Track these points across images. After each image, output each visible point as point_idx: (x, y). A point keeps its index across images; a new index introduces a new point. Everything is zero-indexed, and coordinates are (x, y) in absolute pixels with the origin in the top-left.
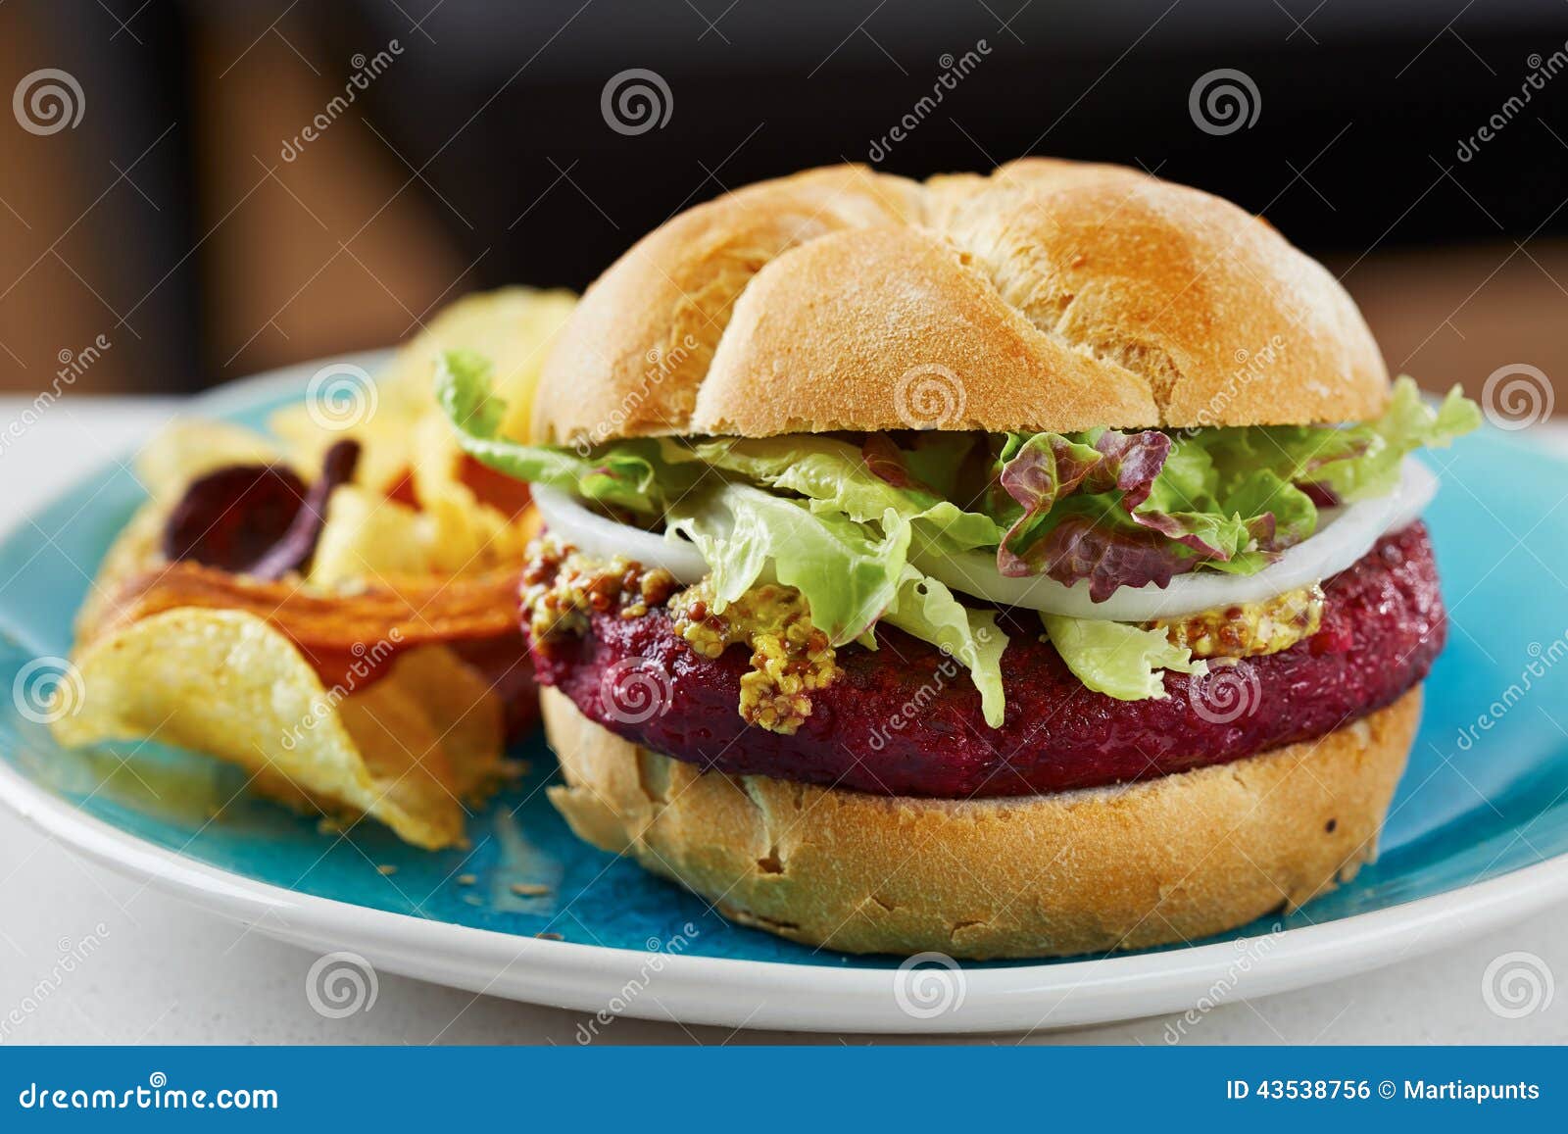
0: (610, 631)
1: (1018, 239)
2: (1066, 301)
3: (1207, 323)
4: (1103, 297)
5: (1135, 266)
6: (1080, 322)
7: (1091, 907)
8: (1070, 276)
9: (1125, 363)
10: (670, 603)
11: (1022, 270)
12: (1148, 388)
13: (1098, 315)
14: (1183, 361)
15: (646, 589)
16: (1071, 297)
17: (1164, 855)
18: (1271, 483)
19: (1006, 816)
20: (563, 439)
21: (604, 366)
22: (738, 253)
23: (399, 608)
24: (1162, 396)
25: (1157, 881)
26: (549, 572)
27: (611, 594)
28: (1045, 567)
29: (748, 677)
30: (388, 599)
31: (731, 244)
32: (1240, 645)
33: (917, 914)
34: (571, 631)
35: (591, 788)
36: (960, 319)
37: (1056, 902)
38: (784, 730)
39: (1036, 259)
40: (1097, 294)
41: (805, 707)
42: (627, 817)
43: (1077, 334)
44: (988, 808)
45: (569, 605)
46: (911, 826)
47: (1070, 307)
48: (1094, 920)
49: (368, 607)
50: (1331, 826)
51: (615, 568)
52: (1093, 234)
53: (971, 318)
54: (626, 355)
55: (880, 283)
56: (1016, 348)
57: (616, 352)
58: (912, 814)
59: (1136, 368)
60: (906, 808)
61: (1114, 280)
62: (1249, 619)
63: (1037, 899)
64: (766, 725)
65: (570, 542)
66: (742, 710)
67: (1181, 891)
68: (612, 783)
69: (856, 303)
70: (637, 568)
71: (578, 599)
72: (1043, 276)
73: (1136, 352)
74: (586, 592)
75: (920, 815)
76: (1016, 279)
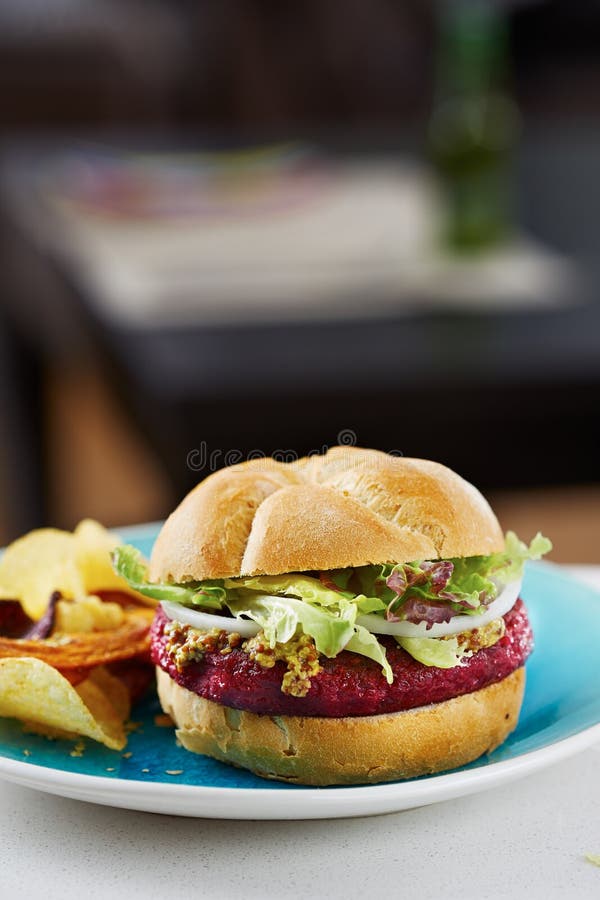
0: (215, 661)
1: (370, 481)
2: (398, 507)
3: (452, 513)
4: (414, 504)
5: (422, 492)
6: (404, 516)
7: (424, 756)
8: (398, 497)
9: (423, 533)
10: (243, 646)
11: (374, 495)
12: (433, 544)
13: (413, 513)
14: (447, 531)
15: (230, 641)
16: (400, 506)
17: (452, 733)
18: (478, 579)
19: (391, 721)
20: (178, 580)
21: (197, 549)
22: (244, 498)
23: (87, 649)
24: (439, 546)
25: (449, 743)
26: (180, 638)
27: (217, 643)
28: (405, 617)
29: (288, 674)
30: (81, 645)
31: (241, 494)
32: (479, 644)
33: (354, 765)
34: (193, 660)
35: (200, 728)
36: (353, 521)
37: (411, 754)
38: (301, 695)
39: (381, 490)
40: (409, 504)
41: (309, 685)
43: (403, 521)
44: (383, 718)
45: (195, 650)
46: (353, 729)
47: (400, 510)
48: (424, 761)
49: (74, 650)
50: (507, 716)
51: (213, 633)
52: (403, 480)
53: (357, 520)
54: (207, 545)
55: (314, 508)
56: (380, 530)
57: (202, 544)
58: (352, 724)
59: (428, 534)
60: (350, 721)
61: (416, 498)
62: (481, 633)
63: (403, 754)
64: (294, 694)
65: (186, 624)
66: (283, 688)
67: (457, 747)
69: (306, 517)
70: (223, 633)
71: (200, 647)
72: (385, 498)
73: (428, 528)
74: (203, 644)
75: (356, 724)
76: (371, 499)
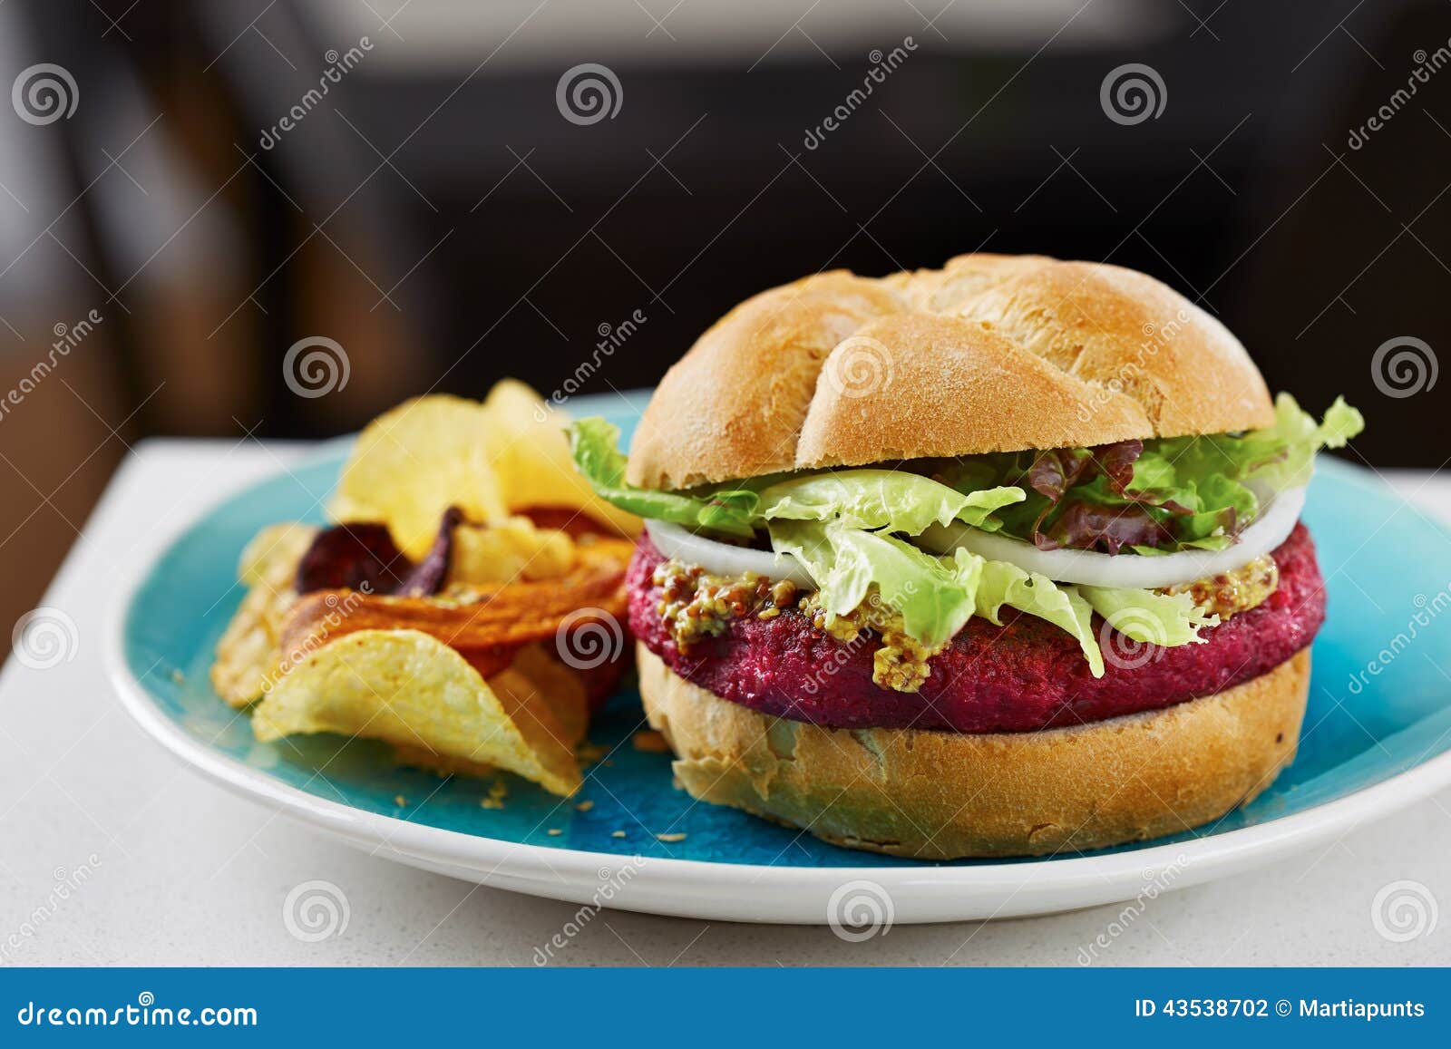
0: (749, 630)
1: (1029, 304)
2: (1078, 350)
3: (1173, 360)
4: (1103, 347)
5: (1117, 326)
6: (1089, 365)
7: (1131, 808)
8: (1078, 333)
9: (1124, 390)
10: (801, 605)
11: (1037, 329)
12: (1143, 410)
13: (1103, 359)
14: (1165, 389)
15: (777, 596)
16: (1081, 348)
17: (1182, 766)
18: (1222, 484)
19: (1073, 740)
21: (718, 427)
23: (510, 612)
24: (1155, 414)
25: (1176, 785)
26: (684, 590)
27: (751, 599)
29: (881, 652)
32: (1232, 604)
33: (1005, 821)
34: (708, 633)
35: (718, 755)
36: (999, 370)
37: (1107, 802)
38: (912, 688)
39: (1049, 319)
40: (1095, 345)
41: (925, 671)
42: (754, 774)
43: (1088, 373)
44: (1059, 735)
45: (712, 614)
46: (1004, 754)
47: (1082, 354)
48: (1130, 818)
49: (486, 613)
50: (1279, 738)
51: (745, 582)
52: (1086, 302)
53: (1007, 368)
54: (737, 419)
55: (929, 349)
56: (1050, 386)
57: (727, 416)
58: (1003, 746)
59: (1133, 394)
60: (998, 742)
61: (1107, 336)
62: (1233, 582)
63: (1094, 802)
64: (897, 687)
65: (695, 566)
66: (875, 678)
67: (1191, 792)
68: (741, 747)
69: (914, 364)
70: (765, 581)
71: (721, 609)
72: (1057, 332)
73: (1133, 385)
74: (727, 602)
75: (1009, 746)
76: (1031, 337)
